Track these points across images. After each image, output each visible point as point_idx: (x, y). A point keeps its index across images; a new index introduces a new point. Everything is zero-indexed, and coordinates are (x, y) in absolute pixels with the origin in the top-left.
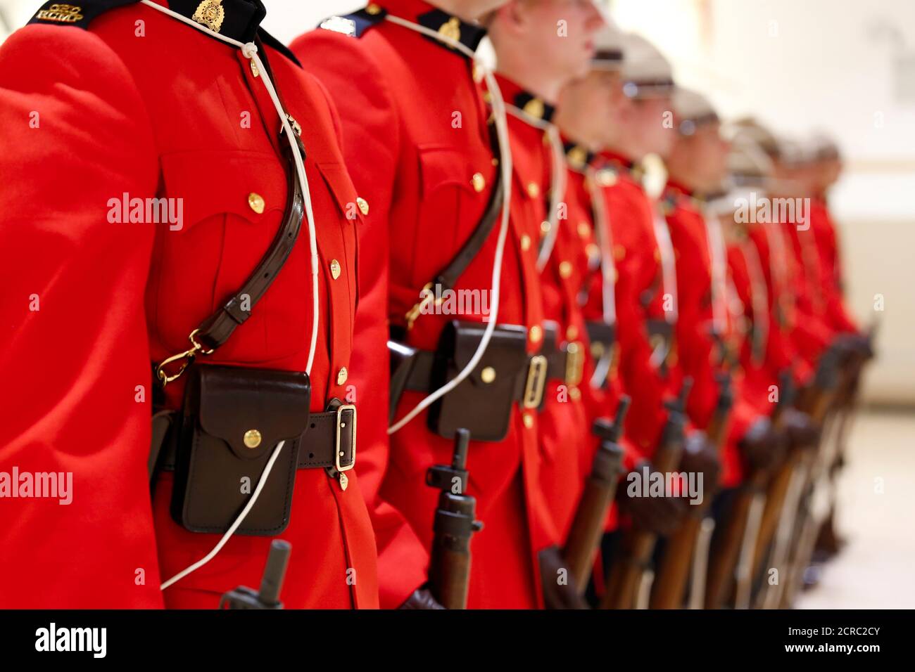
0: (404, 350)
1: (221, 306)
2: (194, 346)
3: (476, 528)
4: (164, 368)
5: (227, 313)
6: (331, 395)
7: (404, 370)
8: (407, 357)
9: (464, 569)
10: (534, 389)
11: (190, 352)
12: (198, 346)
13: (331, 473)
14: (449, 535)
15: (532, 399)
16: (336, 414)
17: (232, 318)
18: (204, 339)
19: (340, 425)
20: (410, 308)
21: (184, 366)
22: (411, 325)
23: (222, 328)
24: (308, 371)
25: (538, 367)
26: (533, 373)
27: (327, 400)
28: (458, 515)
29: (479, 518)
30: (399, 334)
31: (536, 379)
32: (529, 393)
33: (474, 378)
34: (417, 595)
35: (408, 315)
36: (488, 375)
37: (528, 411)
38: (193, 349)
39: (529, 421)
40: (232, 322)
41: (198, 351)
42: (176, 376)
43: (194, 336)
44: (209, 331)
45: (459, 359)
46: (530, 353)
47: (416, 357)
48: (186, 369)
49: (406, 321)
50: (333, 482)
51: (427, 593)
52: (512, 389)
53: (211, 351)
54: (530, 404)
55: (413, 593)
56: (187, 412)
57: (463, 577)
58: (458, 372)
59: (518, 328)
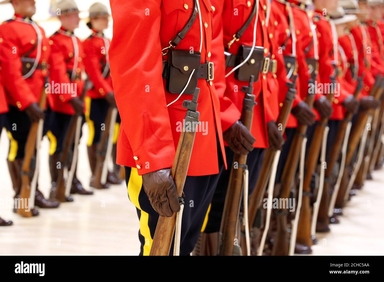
0: (228, 54)
1: (177, 35)
2: (170, 45)
3: (255, 104)
4: (162, 51)
5: (179, 36)
6: (206, 60)
7: (228, 59)
8: (229, 56)
9: (251, 115)
10: (266, 67)
11: (169, 47)
12: (171, 45)
13: (208, 81)
14: (247, 106)
15: (265, 71)
16: (208, 65)
17: (180, 38)
18: (173, 44)
19: (209, 67)
20: (229, 42)
21: (168, 51)
22: (229, 47)
23: (178, 41)
24: (200, 51)
25: (267, 61)
26: (266, 62)
27: (206, 61)
28: (250, 100)
29: (256, 101)
30: (226, 50)
31: (267, 64)
32: (264, 69)
33: (248, 63)
34: (237, 122)
35: (228, 44)
36: (253, 61)
37: (264, 74)
38: (170, 46)
39: (264, 77)
40: (180, 39)
41: (171, 47)
42: (166, 54)
43: (170, 43)
44: (174, 41)
45: (244, 56)
46: (265, 57)
47: (231, 56)
48: (168, 52)
49: (228, 46)
50: (208, 83)
51: (240, 122)
52: (260, 66)
53: (175, 47)
54: (265, 72)
55: (236, 121)
56: (169, 62)
57: (251, 118)
58: (243, 60)
59: (262, 48)
